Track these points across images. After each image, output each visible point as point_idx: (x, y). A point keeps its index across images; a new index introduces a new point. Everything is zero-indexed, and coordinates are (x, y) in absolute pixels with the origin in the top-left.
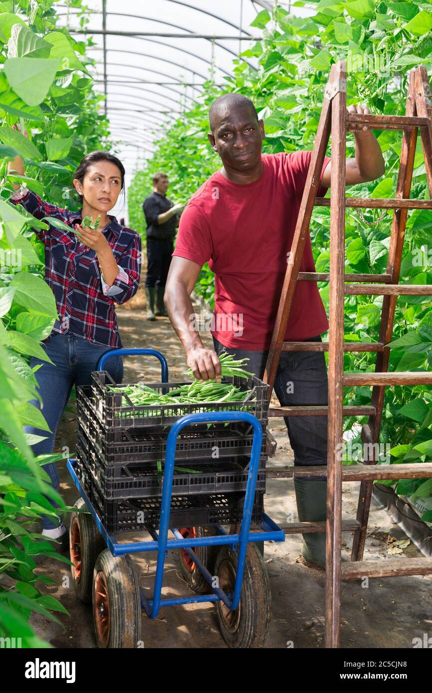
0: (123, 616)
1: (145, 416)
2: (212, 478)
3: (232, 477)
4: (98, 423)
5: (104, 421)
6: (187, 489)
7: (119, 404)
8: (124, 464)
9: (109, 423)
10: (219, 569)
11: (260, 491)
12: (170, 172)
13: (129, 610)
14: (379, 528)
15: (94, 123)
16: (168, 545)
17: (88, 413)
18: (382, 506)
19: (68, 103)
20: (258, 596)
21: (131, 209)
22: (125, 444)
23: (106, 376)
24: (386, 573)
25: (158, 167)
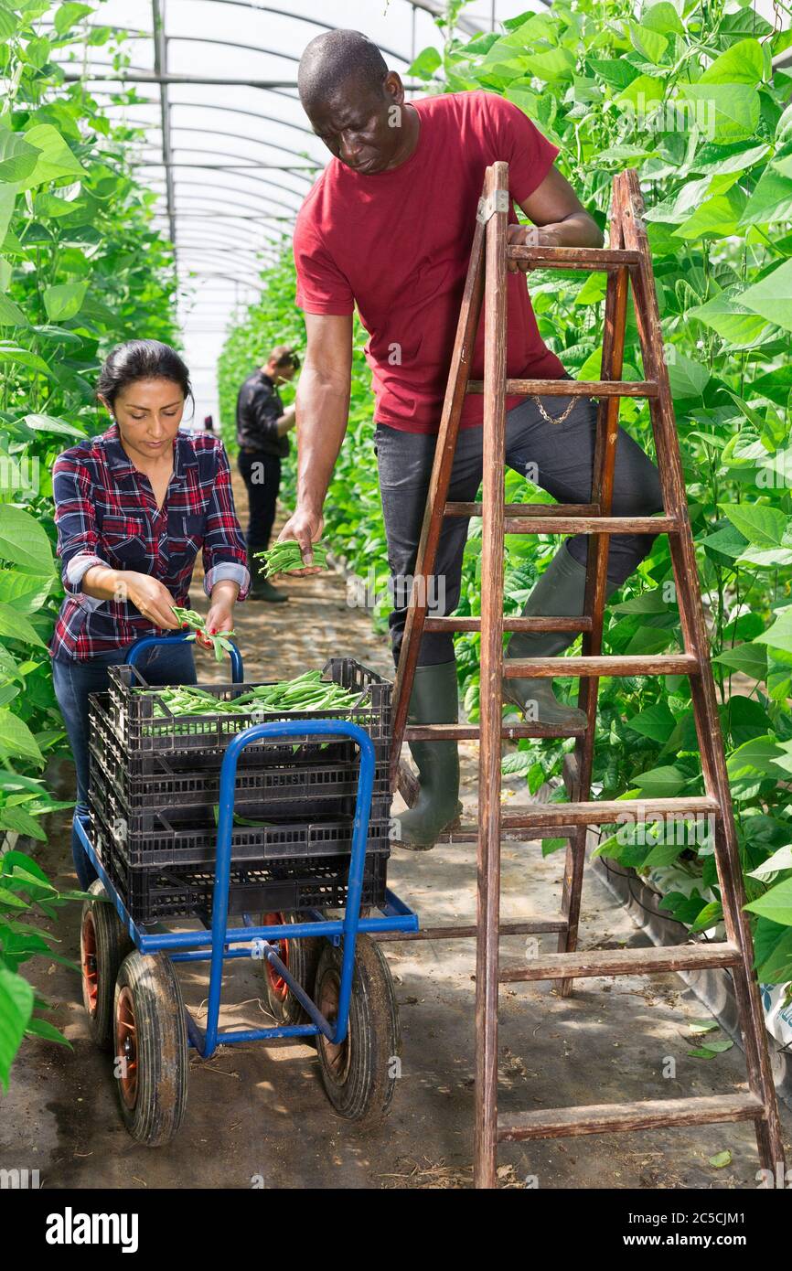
0: (158, 1053)
1: (192, 732)
2: (303, 834)
3: (334, 832)
4: (119, 747)
5: (126, 742)
6: (262, 851)
7: (149, 713)
8: (159, 809)
9: (133, 744)
10: (320, 985)
11: (380, 854)
12: (286, 330)
13: (168, 1041)
14: (612, 936)
15: (137, 247)
16: (227, 937)
17: (105, 734)
18: (621, 902)
19: (78, 223)
20: (378, 1022)
21: (224, 398)
22: (159, 778)
23: (133, 674)
24: (571, 972)
25: (266, 321)
